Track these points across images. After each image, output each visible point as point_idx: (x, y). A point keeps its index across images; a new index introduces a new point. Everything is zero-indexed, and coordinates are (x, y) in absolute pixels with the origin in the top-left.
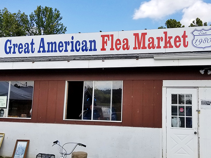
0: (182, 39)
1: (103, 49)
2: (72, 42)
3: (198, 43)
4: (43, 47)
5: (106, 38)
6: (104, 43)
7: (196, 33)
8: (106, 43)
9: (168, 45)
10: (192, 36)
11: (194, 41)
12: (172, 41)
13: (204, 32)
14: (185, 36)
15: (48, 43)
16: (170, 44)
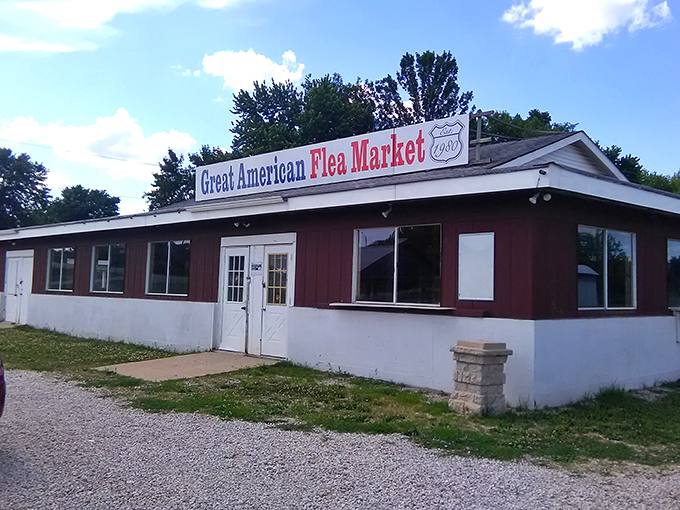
0: (416, 146)
1: (314, 176)
2: (276, 167)
3: (438, 152)
4: (243, 179)
5: (317, 155)
6: (315, 163)
7: (436, 133)
8: (316, 163)
9: (397, 160)
10: (431, 138)
11: (433, 149)
12: (403, 151)
13: (449, 128)
14: (420, 141)
15: (248, 172)
16: (400, 158)
